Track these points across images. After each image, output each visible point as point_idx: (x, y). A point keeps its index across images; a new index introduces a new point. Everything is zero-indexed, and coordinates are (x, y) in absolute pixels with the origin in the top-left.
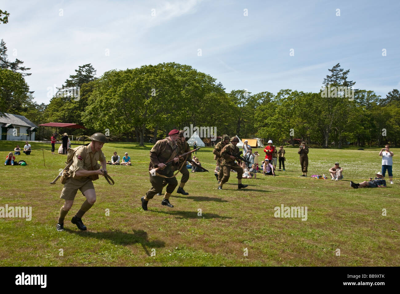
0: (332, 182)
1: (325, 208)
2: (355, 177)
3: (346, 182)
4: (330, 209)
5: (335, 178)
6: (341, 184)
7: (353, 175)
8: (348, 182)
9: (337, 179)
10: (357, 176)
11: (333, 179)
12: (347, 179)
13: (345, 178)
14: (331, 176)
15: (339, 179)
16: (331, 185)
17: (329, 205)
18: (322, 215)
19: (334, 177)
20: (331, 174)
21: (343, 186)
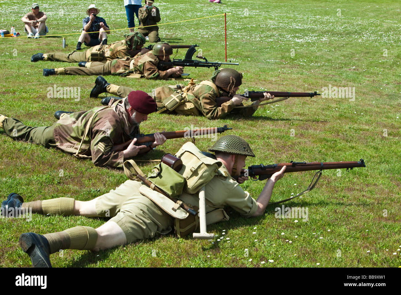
0: (29, 42)
1: (33, 87)
2: (67, 29)
3: (54, 39)
4: (41, 88)
5: (34, 34)
6: (47, 44)
7: (63, 26)
8: (57, 39)
9: (37, 35)
10: (70, 27)
11: (30, 36)
12: (54, 33)
13: (50, 32)
14: (26, 30)
15: (40, 34)
16: (30, 47)
17: (38, 81)
18: (29, 98)
19: (32, 31)
20: (27, 26)
21: (50, 46)
